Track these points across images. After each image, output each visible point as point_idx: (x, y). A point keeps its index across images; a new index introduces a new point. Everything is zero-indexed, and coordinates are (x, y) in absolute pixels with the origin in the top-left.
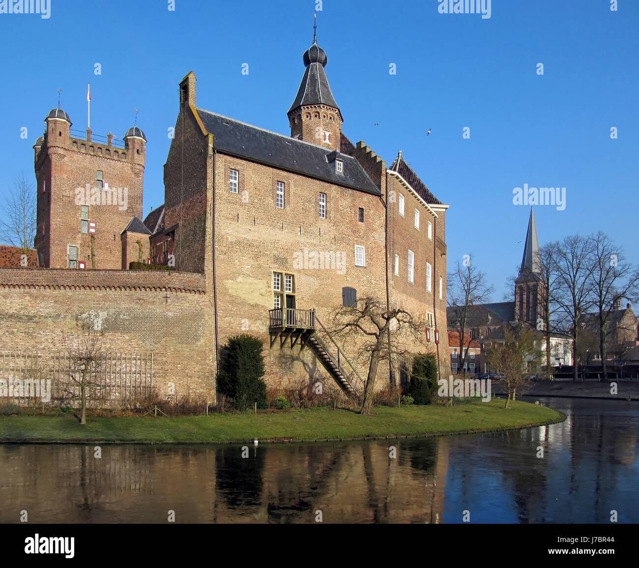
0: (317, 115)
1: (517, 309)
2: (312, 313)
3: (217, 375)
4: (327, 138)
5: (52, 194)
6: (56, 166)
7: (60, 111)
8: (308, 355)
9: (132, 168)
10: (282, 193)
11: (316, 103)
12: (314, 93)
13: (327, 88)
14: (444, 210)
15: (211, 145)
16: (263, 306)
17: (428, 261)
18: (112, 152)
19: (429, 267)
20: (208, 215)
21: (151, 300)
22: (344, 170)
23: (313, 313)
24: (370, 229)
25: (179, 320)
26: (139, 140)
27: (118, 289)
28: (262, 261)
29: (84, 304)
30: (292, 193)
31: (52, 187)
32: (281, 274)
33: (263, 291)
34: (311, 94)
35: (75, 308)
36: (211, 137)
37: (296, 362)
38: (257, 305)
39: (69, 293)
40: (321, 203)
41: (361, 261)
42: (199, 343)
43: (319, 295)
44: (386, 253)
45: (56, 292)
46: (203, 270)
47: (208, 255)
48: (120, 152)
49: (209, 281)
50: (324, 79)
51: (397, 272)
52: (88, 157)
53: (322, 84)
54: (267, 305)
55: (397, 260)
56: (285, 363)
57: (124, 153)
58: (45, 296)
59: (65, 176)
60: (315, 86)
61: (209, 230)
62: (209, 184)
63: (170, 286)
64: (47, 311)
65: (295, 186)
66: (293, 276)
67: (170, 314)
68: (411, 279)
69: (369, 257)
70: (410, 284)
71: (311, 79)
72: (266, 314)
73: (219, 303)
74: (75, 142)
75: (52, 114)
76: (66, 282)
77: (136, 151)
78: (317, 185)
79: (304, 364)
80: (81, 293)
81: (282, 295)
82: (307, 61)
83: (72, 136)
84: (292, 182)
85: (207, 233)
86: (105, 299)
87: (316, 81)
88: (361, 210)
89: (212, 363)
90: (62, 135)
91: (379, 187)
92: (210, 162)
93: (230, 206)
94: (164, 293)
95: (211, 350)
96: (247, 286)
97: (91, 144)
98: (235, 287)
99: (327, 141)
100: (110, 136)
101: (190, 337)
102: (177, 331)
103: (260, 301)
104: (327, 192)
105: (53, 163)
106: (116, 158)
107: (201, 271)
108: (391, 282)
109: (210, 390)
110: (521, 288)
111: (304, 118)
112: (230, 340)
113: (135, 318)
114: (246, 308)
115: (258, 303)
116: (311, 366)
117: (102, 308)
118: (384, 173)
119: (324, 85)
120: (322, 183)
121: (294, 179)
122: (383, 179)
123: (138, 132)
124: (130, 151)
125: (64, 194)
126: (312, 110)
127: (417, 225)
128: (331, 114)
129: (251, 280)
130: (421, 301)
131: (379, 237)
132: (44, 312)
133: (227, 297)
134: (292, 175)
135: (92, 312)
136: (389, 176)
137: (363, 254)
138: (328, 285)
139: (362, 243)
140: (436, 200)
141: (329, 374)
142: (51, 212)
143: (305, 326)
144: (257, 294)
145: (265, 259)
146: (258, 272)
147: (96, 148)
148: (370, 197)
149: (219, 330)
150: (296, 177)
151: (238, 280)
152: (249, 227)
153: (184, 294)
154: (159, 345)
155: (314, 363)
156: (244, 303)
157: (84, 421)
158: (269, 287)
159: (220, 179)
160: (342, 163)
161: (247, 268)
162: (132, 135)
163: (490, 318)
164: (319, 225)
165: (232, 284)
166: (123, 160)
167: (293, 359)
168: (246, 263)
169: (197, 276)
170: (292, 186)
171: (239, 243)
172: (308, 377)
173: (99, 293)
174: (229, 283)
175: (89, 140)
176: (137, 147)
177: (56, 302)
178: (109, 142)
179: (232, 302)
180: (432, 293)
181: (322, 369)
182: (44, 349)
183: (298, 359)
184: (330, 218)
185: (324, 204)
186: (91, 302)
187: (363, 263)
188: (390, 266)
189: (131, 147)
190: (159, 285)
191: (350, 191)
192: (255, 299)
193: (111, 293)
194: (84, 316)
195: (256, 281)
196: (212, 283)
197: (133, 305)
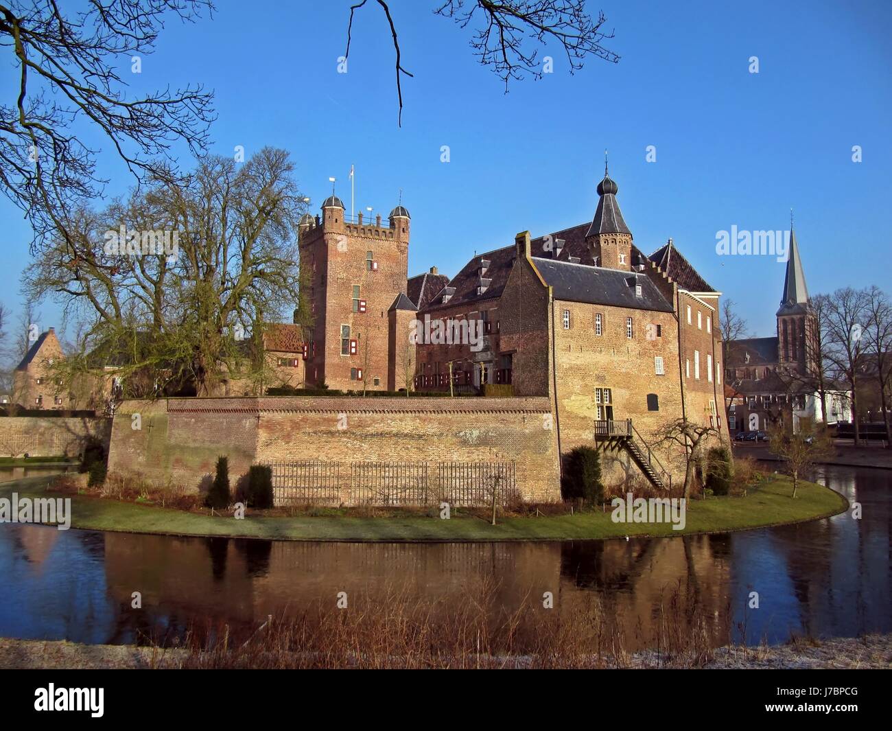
0: (614, 241)
1: (781, 345)
2: (629, 422)
3: (561, 477)
4: (623, 260)
5: (329, 277)
6: (332, 250)
7: (337, 199)
8: (623, 455)
9: (398, 246)
10: (599, 323)
11: (612, 231)
12: (611, 223)
13: (621, 216)
14: (717, 297)
15: (551, 295)
16: (590, 418)
17: (709, 353)
18: (380, 233)
19: (710, 358)
20: (550, 349)
21: (512, 420)
22: (642, 292)
23: (631, 423)
24: (666, 342)
25: (534, 435)
26: (404, 219)
27: (487, 413)
28: (588, 381)
29: (461, 425)
30: (606, 322)
31: (328, 271)
32: (601, 389)
33: (589, 405)
34: (608, 224)
35: (454, 428)
36: (551, 288)
37: (615, 462)
38: (586, 417)
39: (450, 416)
40: (628, 326)
41: (660, 370)
42: (547, 453)
43: (630, 403)
44: (680, 360)
45: (440, 416)
46: (548, 394)
47: (551, 382)
48: (388, 232)
49: (553, 402)
50: (618, 209)
51: (688, 375)
52: (360, 239)
53: (616, 213)
54: (592, 416)
55: (688, 363)
56: (608, 463)
57: (390, 233)
58: (431, 419)
59: (339, 259)
60: (610, 216)
61: (551, 361)
62: (550, 325)
63: (527, 409)
64: (433, 431)
65: (609, 315)
66: (610, 390)
67: (527, 431)
68: (697, 376)
69: (666, 365)
70: (697, 381)
71: (606, 208)
72: (592, 424)
73: (560, 419)
74: (349, 227)
75: (329, 202)
76: (447, 408)
77: (401, 230)
78: (625, 312)
79: (622, 463)
80: (458, 416)
81: (602, 407)
82: (600, 191)
83: (345, 221)
84: (606, 313)
85: (550, 364)
86: (477, 420)
87: (611, 210)
88: (659, 327)
89: (557, 468)
90: (338, 222)
91: (672, 304)
92: (550, 307)
93: (564, 340)
94: (522, 415)
95: (556, 458)
96: (578, 403)
97: (362, 227)
98: (570, 404)
99: (623, 263)
100: (378, 218)
101: (541, 449)
102: (532, 444)
103: (587, 413)
104: (632, 316)
105: (329, 249)
106: (383, 238)
107: (546, 394)
108: (684, 385)
109: (557, 489)
110: (785, 322)
111: (602, 244)
112: (573, 450)
113: (501, 435)
114: (578, 421)
115: (586, 415)
116: (626, 465)
117: (475, 428)
118: (675, 292)
119: (618, 214)
120: (628, 309)
121: (608, 311)
122: (675, 297)
123: (404, 212)
124: (396, 230)
125: (339, 276)
126: (609, 237)
127: (700, 326)
128: (625, 239)
129: (581, 397)
130: (705, 392)
131: (674, 347)
132: (431, 431)
133: (565, 414)
134: (606, 307)
135: (468, 431)
136: (680, 294)
137: (662, 363)
138: (636, 394)
139: (660, 355)
140: (709, 287)
141: (640, 471)
142: (328, 294)
143: (625, 433)
144: (585, 408)
145: (589, 379)
146: (585, 390)
147: (366, 230)
148: (665, 314)
149: (561, 440)
150: (609, 308)
151: (572, 398)
152: (577, 355)
153: (536, 414)
154: (519, 456)
155: (629, 462)
156: (577, 417)
157: (494, 523)
158: (593, 401)
159: (557, 320)
160: (640, 287)
161: (577, 388)
162: (399, 215)
163: (748, 357)
164: (627, 345)
165: (568, 402)
166: (391, 239)
167: (613, 459)
168: (576, 384)
169: (543, 399)
170: (607, 316)
171: (571, 368)
172: (624, 475)
173: (472, 416)
174: (565, 402)
175: (360, 223)
176: (403, 226)
177: (440, 424)
178: (378, 223)
179: (568, 417)
180: (712, 382)
181: (634, 466)
182: (431, 460)
183: (616, 459)
184: (635, 337)
185: (630, 326)
186: (467, 423)
187: (662, 372)
188: (683, 371)
189: (397, 226)
190: (518, 409)
191: (650, 312)
192: (584, 412)
193: (482, 416)
194: (461, 434)
195: (584, 398)
196: (554, 403)
197: (498, 425)
